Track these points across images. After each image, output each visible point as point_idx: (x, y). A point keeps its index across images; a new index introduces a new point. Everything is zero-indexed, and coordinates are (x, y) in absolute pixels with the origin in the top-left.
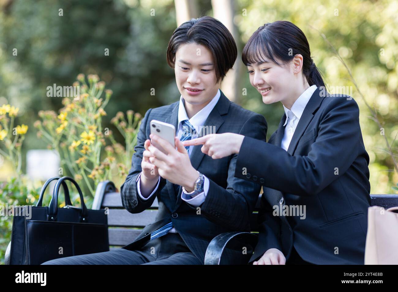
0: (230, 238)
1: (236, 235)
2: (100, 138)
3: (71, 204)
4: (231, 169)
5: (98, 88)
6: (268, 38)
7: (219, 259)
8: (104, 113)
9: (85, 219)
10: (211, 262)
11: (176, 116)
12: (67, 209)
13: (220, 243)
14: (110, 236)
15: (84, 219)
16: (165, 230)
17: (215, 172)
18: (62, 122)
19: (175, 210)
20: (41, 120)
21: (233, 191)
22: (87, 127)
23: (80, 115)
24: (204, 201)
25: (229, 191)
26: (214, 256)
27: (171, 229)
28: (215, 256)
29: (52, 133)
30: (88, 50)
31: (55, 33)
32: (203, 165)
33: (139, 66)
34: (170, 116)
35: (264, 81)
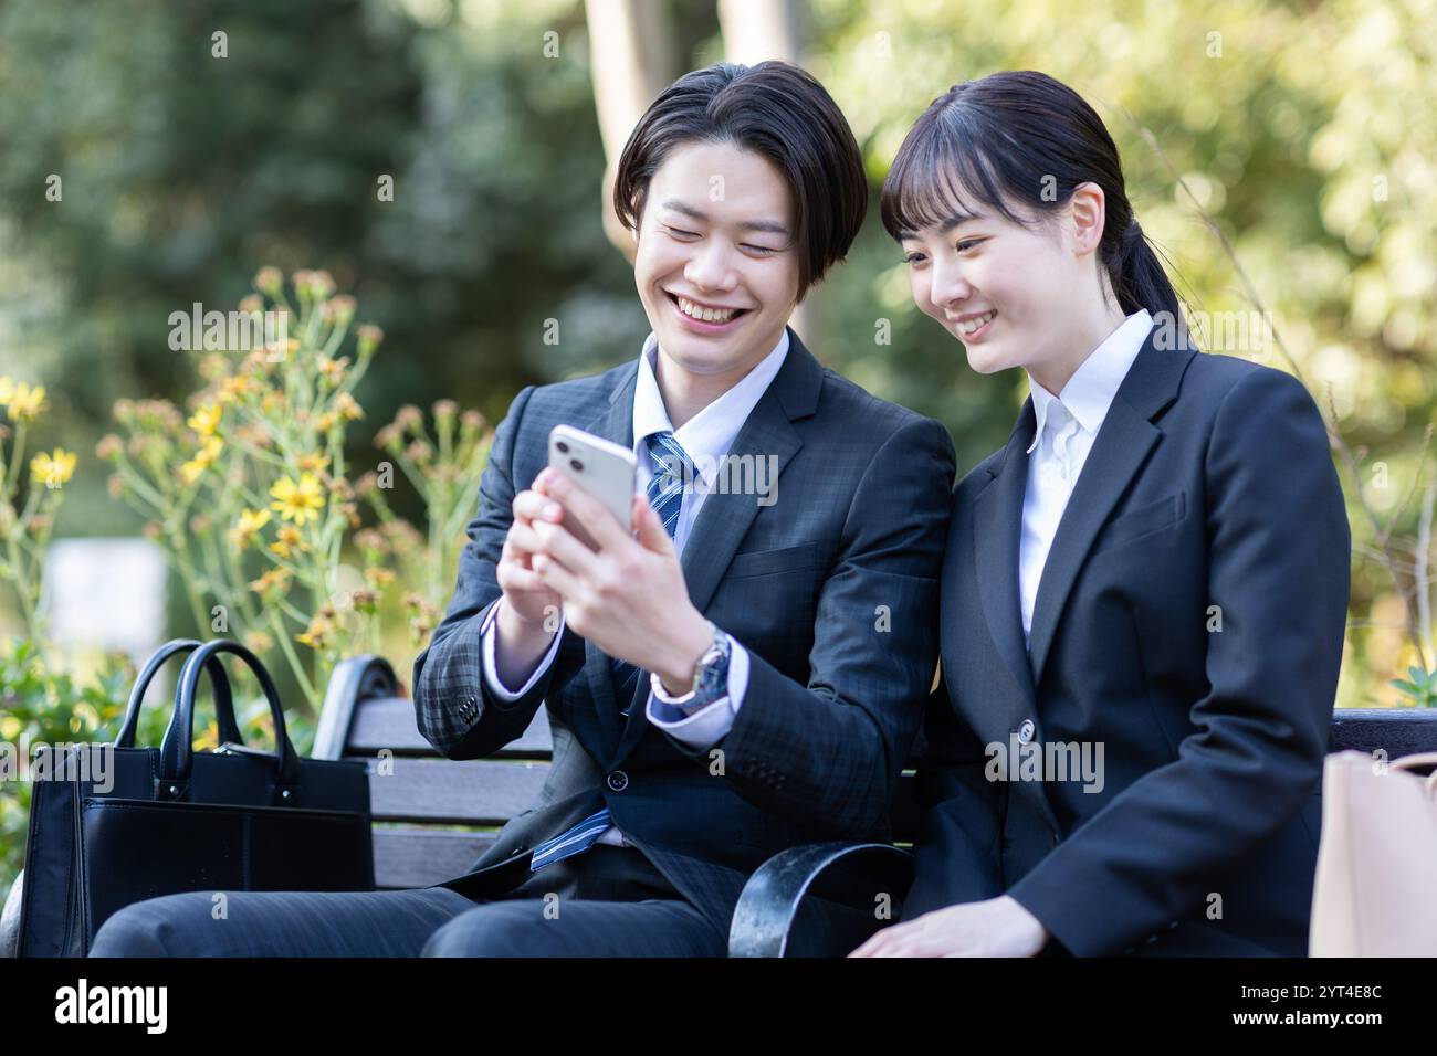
0: (819, 864)
1: (844, 855)
2: (341, 501)
3: (238, 740)
4: (826, 615)
5: (329, 319)
6: (974, 128)
7: (780, 940)
8: (356, 411)
9: (291, 794)
10: (754, 950)
11: (626, 418)
12: (224, 755)
13: (784, 881)
14: (378, 855)
15: (285, 794)
16: (583, 836)
17: (766, 624)
18: (204, 440)
19: (617, 763)
20: (123, 432)
21: (831, 695)
22: (291, 461)
23: (267, 415)
24: (728, 730)
25: (819, 694)
26: (762, 931)
27: (606, 830)
28: (767, 927)
29: (164, 482)
30: (271, 179)
31: (150, 117)
32: (723, 598)
33: (455, 236)
34: (604, 419)
35: (971, 288)
